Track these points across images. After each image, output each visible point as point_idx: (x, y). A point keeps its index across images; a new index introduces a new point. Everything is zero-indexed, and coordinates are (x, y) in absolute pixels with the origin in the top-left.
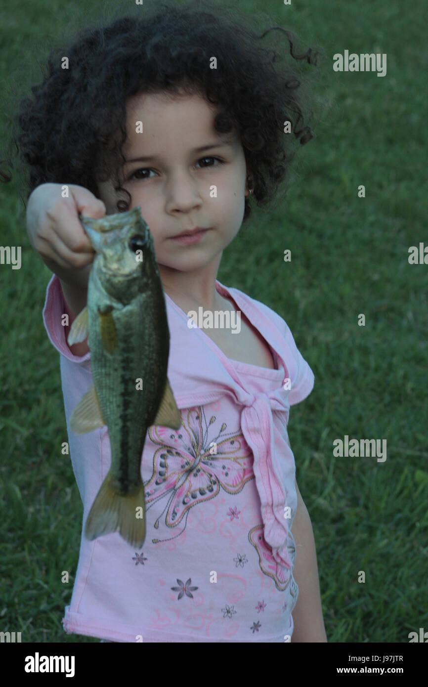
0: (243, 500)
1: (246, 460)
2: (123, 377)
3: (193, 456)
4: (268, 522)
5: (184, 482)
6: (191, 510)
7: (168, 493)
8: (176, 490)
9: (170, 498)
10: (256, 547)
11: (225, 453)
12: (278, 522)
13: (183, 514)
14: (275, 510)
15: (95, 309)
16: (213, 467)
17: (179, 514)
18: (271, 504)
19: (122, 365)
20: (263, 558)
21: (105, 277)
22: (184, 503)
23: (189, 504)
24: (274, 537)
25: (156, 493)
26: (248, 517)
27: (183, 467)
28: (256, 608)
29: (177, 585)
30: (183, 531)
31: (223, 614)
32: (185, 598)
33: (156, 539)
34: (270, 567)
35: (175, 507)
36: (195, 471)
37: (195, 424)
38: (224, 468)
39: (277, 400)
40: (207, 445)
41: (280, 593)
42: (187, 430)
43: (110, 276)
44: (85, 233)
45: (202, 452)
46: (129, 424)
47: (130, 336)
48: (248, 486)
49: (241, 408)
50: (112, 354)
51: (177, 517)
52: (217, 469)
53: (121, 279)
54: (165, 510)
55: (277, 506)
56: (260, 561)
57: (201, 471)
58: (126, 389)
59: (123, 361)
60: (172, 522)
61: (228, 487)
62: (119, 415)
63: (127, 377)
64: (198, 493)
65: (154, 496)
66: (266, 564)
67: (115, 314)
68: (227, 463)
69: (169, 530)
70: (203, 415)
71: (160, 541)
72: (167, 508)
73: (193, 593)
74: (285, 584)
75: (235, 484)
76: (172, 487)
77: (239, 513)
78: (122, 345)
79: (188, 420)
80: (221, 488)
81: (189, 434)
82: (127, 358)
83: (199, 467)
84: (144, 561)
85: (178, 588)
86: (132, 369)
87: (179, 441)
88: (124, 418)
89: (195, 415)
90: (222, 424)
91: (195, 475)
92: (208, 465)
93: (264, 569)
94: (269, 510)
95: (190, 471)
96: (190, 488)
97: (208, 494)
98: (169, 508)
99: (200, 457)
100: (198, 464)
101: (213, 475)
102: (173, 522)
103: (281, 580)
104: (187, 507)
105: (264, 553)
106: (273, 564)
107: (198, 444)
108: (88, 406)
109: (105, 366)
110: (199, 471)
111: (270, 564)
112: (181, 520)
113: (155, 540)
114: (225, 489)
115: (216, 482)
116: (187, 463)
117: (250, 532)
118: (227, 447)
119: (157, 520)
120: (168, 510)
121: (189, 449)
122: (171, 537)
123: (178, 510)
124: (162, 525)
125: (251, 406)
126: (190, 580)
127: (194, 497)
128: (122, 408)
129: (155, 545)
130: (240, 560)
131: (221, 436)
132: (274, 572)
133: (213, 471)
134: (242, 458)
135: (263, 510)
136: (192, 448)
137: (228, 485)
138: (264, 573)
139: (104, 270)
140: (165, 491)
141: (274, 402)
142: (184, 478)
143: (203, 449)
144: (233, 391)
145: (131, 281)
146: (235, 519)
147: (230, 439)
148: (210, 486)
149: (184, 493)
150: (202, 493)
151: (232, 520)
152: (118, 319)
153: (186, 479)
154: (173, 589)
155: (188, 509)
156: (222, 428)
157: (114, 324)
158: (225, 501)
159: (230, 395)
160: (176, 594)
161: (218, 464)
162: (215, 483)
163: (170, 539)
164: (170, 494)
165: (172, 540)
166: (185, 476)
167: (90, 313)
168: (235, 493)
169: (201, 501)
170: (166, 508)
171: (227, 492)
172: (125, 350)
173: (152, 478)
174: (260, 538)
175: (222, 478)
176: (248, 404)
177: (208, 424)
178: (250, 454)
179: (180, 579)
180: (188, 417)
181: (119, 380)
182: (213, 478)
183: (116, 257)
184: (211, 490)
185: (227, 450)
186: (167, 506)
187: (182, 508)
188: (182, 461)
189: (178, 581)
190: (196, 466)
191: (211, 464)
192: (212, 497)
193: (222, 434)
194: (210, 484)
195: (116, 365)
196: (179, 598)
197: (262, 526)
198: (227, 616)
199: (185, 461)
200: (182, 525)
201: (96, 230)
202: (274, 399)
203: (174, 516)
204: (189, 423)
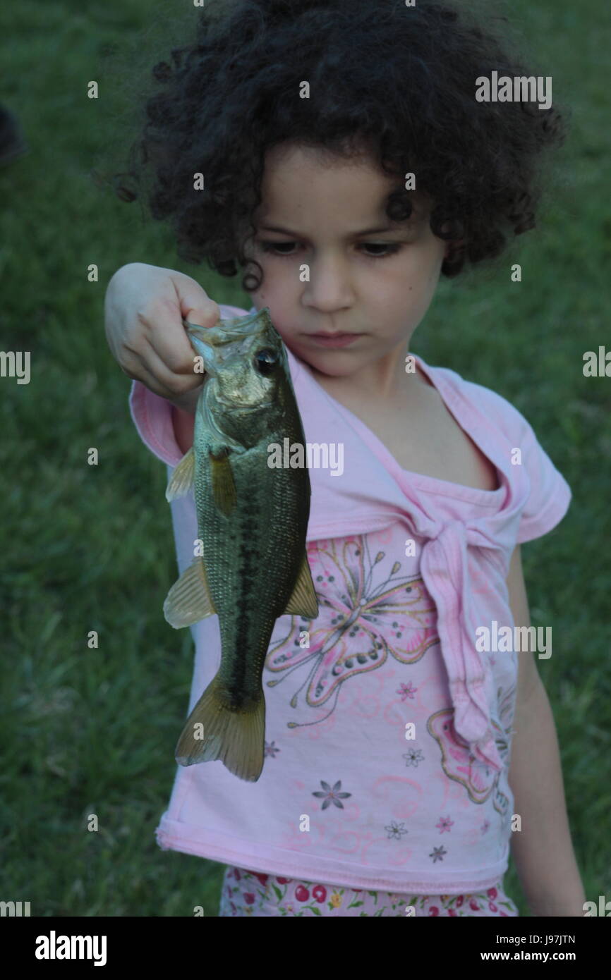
0: (421, 673)
1: (428, 616)
2: (243, 548)
3: (349, 606)
4: (461, 704)
5: (335, 645)
6: (344, 683)
7: (312, 658)
8: (323, 654)
9: (315, 664)
10: (438, 740)
11: (397, 605)
12: (476, 706)
13: (333, 689)
14: (470, 687)
15: (205, 451)
16: (379, 624)
17: (326, 689)
18: (462, 679)
19: (241, 531)
20: (449, 756)
21: (221, 409)
22: (335, 674)
23: (341, 675)
24: (468, 725)
25: (294, 658)
26: (429, 699)
27: (334, 622)
28: (438, 826)
29: (320, 790)
30: (331, 713)
31: (386, 834)
32: (332, 808)
33: (293, 721)
34: (459, 769)
35: (322, 678)
36: (351, 630)
37: (354, 562)
38: (395, 625)
39: (480, 532)
40: (370, 592)
41: (477, 806)
42: (341, 570)
43: (228, 407)
44: (193, 347)
45: (363, 602)
46: (249, 613)
47: (254, 491)
48: (430, 653)
49: (424, 541)
50: (228, 515)
51: (323, 694)
52: (384, 626)
53: (243, 412)
54: (306, 682)
55: (473, 682)
56: (443, 760)
57: (361, 630)
58: (246, 565)
59: (243, 526)
60: (315, 699)
61: (400, 653)
62: (235, 600)
63: (249, 549)
64: (355, 660)
65: (291, 662)
66: (453, 765)
67: (234, 459)
68: (400, 619)
69: (311, 710)
70: (366, 549)
71: (298, 725)
72: (310, 680)
73: (344, 801)
74: (483, 795)
75: (411, 650)
76: (318, 649)
77: (415, 690)
78: (242, 503)
79: (344, 556)
80: (389, 655)
81: (344, 576)
82: (250, 521)
83: (357, 623)
84: (276, 754)
85: (322, 793)
86: (256, 538)
87: (330, 585)
88: (243, 605)
89: (353, 548)
90: (393, 564)
91: (352, 635)
92: (370, 620)
93: (449, 772)
94: (461, 688)
95: (344, 628)
96: (343, 652)
97: (370, 662)
98: (312, 679)
99: (359, 609)
100: (356, 619)
101: (378, 635)
102: (318, 699)
103: (477, 788)
104: (338, 680)
105: (451, 749)
106: (465, 764)
107: (357, 592)
108: (192, 585)
109: (218, 532)
110: (357, 629)
111: (460, 765)
112: (329, 698)
113: (291, 723)
114: (395, 655)
115: (383, 645)
116: (341, 617)
117: (431, 718)
118: (400, 596)
119: (295, 696)
120: (311, 682)
121: (343, 597)
122: (313, 721)
123: (325, 683)
124: (301, 704)
125: (436, 539)
126: (339, 784)
127: (349, 665)
128: (240, 591)
129: (291, 731)
130: (413, 757)
131: (393, 580)
132: (465, 776)
133: (379, 630)
134: (422, 612)
135: (453, 687)
136: (347, 595)
137: (400, 651)
138: (450, 777)
139: (219, 400)
140: (308, 654)
141: (474, 535)
142: (335, 638)
143: (364, 597)
144: (409, 516)
145: (258, 414)
146: (408, 700)
147: (405, 584)
148: (374, 651)
149: (335, 659)
150: (361, 660)
151: (403, 700)
152: (238, 466)
153: (339, 639)
154: (316, 794)
155: (340, 681)
156: (393, 569)
157: (232, 474)
158: (396, 673)
159: (406, 521)
160: (320, 802)
161: (386, 620)
162: (380, 647)
163: (312, 724)
164: (314, 660)
165: (315, 725)
166: (338, 634)
167: (197, 457)
168: (410, 663)
169: (360, 672)
170: (308, 679)
171: (398, 660)
172: (246, 511)
173: (290, 635)
174: (445, 727)
175: (392, 640)
176: (433, 536)
177: (373, 562)
178: (432, 607)
179: (325, 780)
180: (344, 552)
181: (238, 552)
182: (378, 640)
183: (236, 382)
184: (375, 657)
185: (400, 601)
186: (309, 677)
187: (331, 680)
188: (333, 614)
189: (323, 784)
190: (353, 622)
191: (375, 620)
192: (375, 667)
193: (394, 576)
194: (373, 648)
195: (234, 532)
196: (324, 807)
197: (450, 710)
198: (393, 836)
199: (338, 613)
200: (329, 705)
201: (206, 342)
202: (475, 530)
203: (319, 692)
204: (345, 560)
